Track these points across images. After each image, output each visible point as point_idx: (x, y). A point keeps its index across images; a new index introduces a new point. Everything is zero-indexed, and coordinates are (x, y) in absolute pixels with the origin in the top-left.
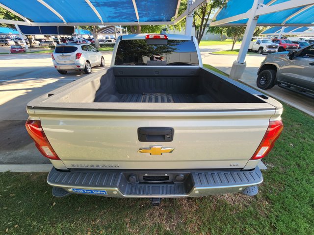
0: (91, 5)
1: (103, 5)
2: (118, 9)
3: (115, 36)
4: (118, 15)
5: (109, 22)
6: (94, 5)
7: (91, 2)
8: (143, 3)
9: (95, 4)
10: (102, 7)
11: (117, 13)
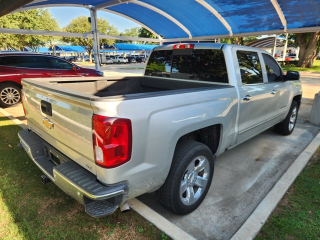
0: (219, 16)
1: (232, 14)
2: (253, 16)
3: (272, 51)
4: (253, 23)
5: (241, 33)
6: (223, 16)
7: (219, 13)
8: (292, 3)
9: (223, 14)
10: (233, 17)
11: (251, 21)
